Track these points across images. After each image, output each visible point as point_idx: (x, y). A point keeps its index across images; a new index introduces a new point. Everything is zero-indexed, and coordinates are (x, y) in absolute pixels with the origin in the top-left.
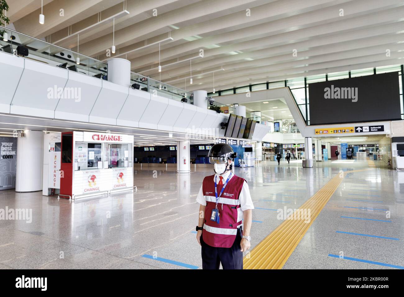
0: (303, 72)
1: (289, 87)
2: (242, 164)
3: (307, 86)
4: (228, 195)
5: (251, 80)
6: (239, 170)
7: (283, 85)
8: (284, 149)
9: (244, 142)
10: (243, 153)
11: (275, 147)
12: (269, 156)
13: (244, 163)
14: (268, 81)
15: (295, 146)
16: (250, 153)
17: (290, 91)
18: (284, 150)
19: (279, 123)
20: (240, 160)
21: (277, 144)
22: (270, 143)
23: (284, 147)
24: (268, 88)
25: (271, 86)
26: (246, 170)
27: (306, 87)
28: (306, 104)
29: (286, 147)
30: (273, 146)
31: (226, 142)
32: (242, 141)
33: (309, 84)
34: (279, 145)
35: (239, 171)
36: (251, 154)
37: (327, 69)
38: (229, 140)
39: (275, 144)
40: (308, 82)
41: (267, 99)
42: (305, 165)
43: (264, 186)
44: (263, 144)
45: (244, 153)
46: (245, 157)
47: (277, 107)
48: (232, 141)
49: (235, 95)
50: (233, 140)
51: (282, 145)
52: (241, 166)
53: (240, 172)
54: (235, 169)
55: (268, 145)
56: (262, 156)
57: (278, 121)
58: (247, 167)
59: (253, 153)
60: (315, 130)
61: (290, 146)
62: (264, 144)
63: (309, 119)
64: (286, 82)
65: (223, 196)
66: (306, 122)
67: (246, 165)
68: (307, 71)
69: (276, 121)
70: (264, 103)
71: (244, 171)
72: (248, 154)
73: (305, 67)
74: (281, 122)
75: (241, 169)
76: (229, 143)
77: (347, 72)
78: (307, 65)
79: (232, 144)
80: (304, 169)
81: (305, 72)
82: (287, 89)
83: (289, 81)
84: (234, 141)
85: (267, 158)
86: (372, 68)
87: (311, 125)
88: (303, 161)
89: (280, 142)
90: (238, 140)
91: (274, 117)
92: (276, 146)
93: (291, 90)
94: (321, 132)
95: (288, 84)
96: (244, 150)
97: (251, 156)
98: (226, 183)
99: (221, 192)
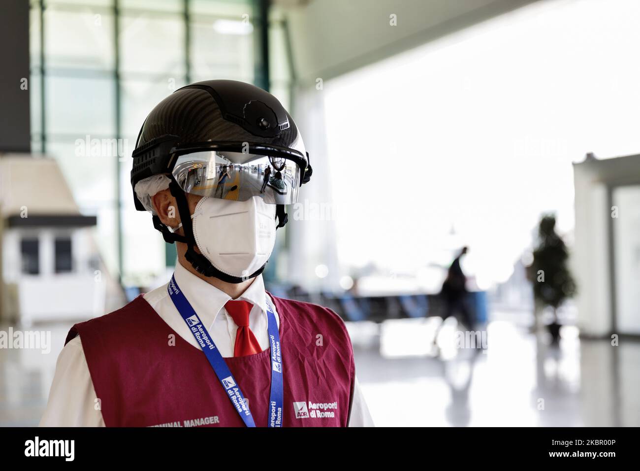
4: (315, 411)
98: (272, 337)
99: (273, 404)
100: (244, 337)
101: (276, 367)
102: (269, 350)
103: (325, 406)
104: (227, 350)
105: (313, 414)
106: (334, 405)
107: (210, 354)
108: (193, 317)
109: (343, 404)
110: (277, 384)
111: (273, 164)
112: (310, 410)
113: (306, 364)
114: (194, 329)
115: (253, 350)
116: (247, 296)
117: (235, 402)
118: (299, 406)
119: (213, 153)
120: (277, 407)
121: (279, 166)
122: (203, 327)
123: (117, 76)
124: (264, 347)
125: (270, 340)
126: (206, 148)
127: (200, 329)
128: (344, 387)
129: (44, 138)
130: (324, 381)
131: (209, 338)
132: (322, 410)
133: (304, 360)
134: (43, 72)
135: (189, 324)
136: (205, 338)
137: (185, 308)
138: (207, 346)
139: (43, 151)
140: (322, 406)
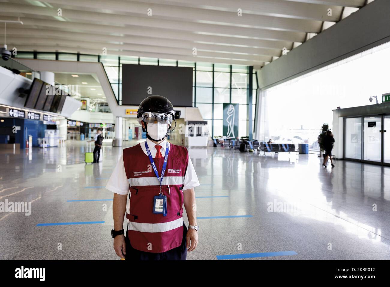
0: (117, 50)
1: (102, 63)
2: (43, 143)
3: (121, 65)
4: (174, 171)
5: (57, 46)
6: (39, 150)
7: (96, 59)
8: (90, 128)
9: (49, 116)
10: (44, 131)
11: (81, 126)
12: (74, 135)
13: (45, 143)
14: (79, 52)
15: (102, 125)
16: (53, 131)
17: (102, 67)
18: (90, 130)
19: (86, 100)
20: (39, 139)
21: (83, 122)
22: (76, 121)
23: (90, 126)
24: (78, 59)
25: (82, 59)
26: (48, 150)
27: (119, 67)
28: (119, 84)
29: (93, 126)
30: (79, 124)
31: (24, 115)
32: (47, 115)
33: (123, 65)
34: (86, 124)
35: (38, 152)
36: (55, 132)
37: (140, 52)
38: (29, 112)
39: (81, 122)
40: (121, 62)
41: (77, 72)
42: (115, 144)
43: (67, 168)
44: (68, 122)
45: (46, 130)
46: (46, 136)
47: (86, 83)
48: (33, 114)
49: (35, 61)
50: (35, 113)
51: (88, 124)
52: (41, 146)
53: (40, 153)
54: (33, 150)
55: (74, 123)
56: (67, 135)
57: (85, 99)
58: (49, 147)
59: (58, 131)
60: (126, 110)
61: (96, 126)
62: (70, 122)
63: (121, 99)
64: (99, 57)
65: (167, 174)
66: (118, 102)
67: (48, 145)
68: (121, 50)
69: (83, 99)
70: (73, 76)
71: (45, 152)
72: (51, 132)
73: (120, 45)
74: (88, 101)
75: (41, 150)
76: (28, 117)
77: (156, 59)
78: (122, 43)
79: (33, 118)
80: (114, 148)
81: (120, 50)
82: (100, 65)
83: (102, 57)
84: (36, 115)
85: (72, 138)
86: (175, 61)
87: (123, 105)
88: (113, 140)
89: (87, 121)
90: (42, 113)
91: (81, 94)
92: (82, 124)
93: (105, 67)
94: (131, 112)
95: (101, 60)
96: (46, 127)
97: (55, 134)
98: (166, 154)
99: (163, 169)
100: (158, 153)
101: (165, 161)
102: (164, 157)
103: (177, 170)
104: (154, 156)
105: (173, 172)
106: (180, 170)
107: (150, 157)
108: (148, 149)
109: (183, 170)
110: (165, 165)
111: (165, 115)
112: (172, 171)
113: (174, 160)
114: (148, 151)
115: (160, 157)
116: (160, 145)
117: (154, 168)
118: (169, 170)
119: (150, 113)
120: (164, 170)
121: (166, 115)
122: (150, 151)
123: (213, 88)
124: (163, 156)
125: (165, 155)
126: (149, 111)
127: (149, 152)
128: (184, 166)
129: (195, 103)
130: (178, 165)
131: (151, 154)
132: (176, 171)
133: (173, 159)
134: (195, 87)
135: (147, 150)
136: (150, 154)
137: (147, 146)
138: (150, 155)
139: (195, 106)
140: (176, 170)
